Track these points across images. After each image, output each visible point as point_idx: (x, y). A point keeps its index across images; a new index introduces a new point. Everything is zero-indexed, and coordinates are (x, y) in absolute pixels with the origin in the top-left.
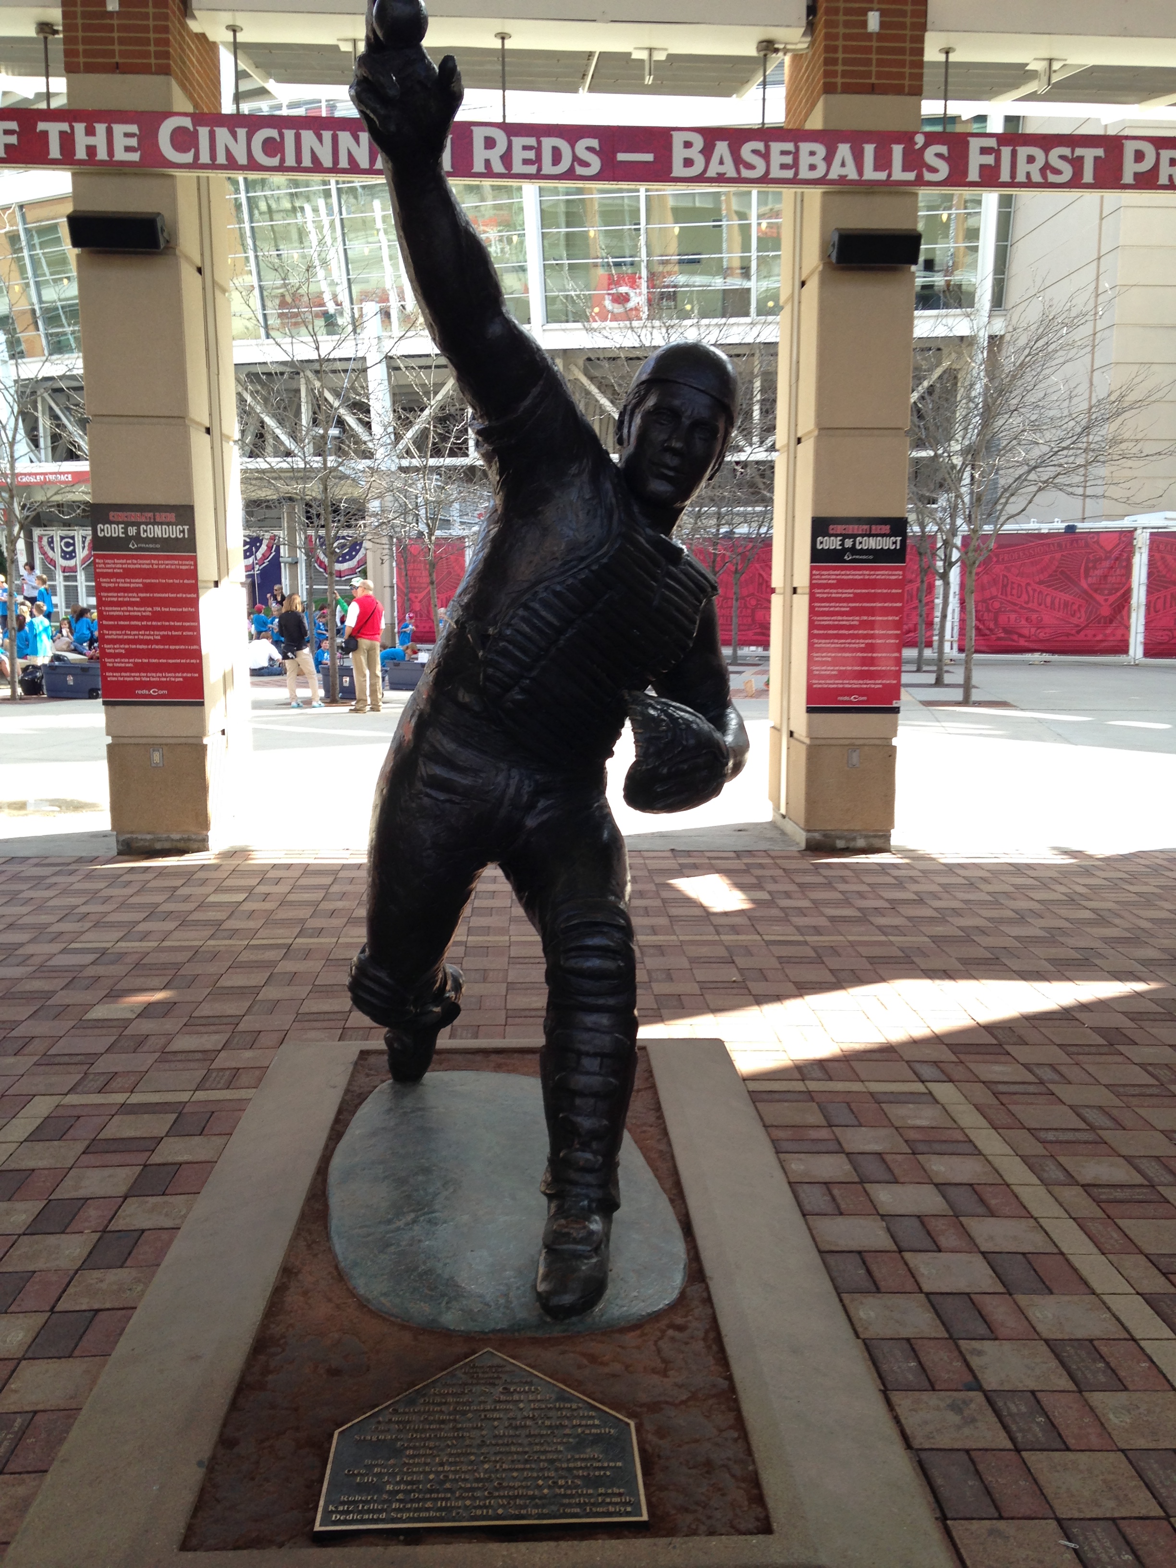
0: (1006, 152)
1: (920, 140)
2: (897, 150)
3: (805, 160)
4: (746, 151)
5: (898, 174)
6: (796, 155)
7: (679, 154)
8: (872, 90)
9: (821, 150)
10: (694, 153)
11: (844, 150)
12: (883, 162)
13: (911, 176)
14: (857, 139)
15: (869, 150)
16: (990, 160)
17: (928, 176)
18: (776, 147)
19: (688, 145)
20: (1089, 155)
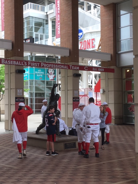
0: (31, 63)
1: (24, 61)
2: (22, 62)
3: (14, 63)
4: (9, 61)
5: (22, 65)
6: (13, 62)
7: (2, 61)
8: (19, 56)
9: (15, 62)
10: (4, 61)
11: (17, 62)
12: (21, 63)
13: (23, 65)
14: (19, 61)
15: (20, 62)
16: (30, 64)
17: (25, 65)
18: (11, 61)
19: (3, 60)
20: (38, 64)
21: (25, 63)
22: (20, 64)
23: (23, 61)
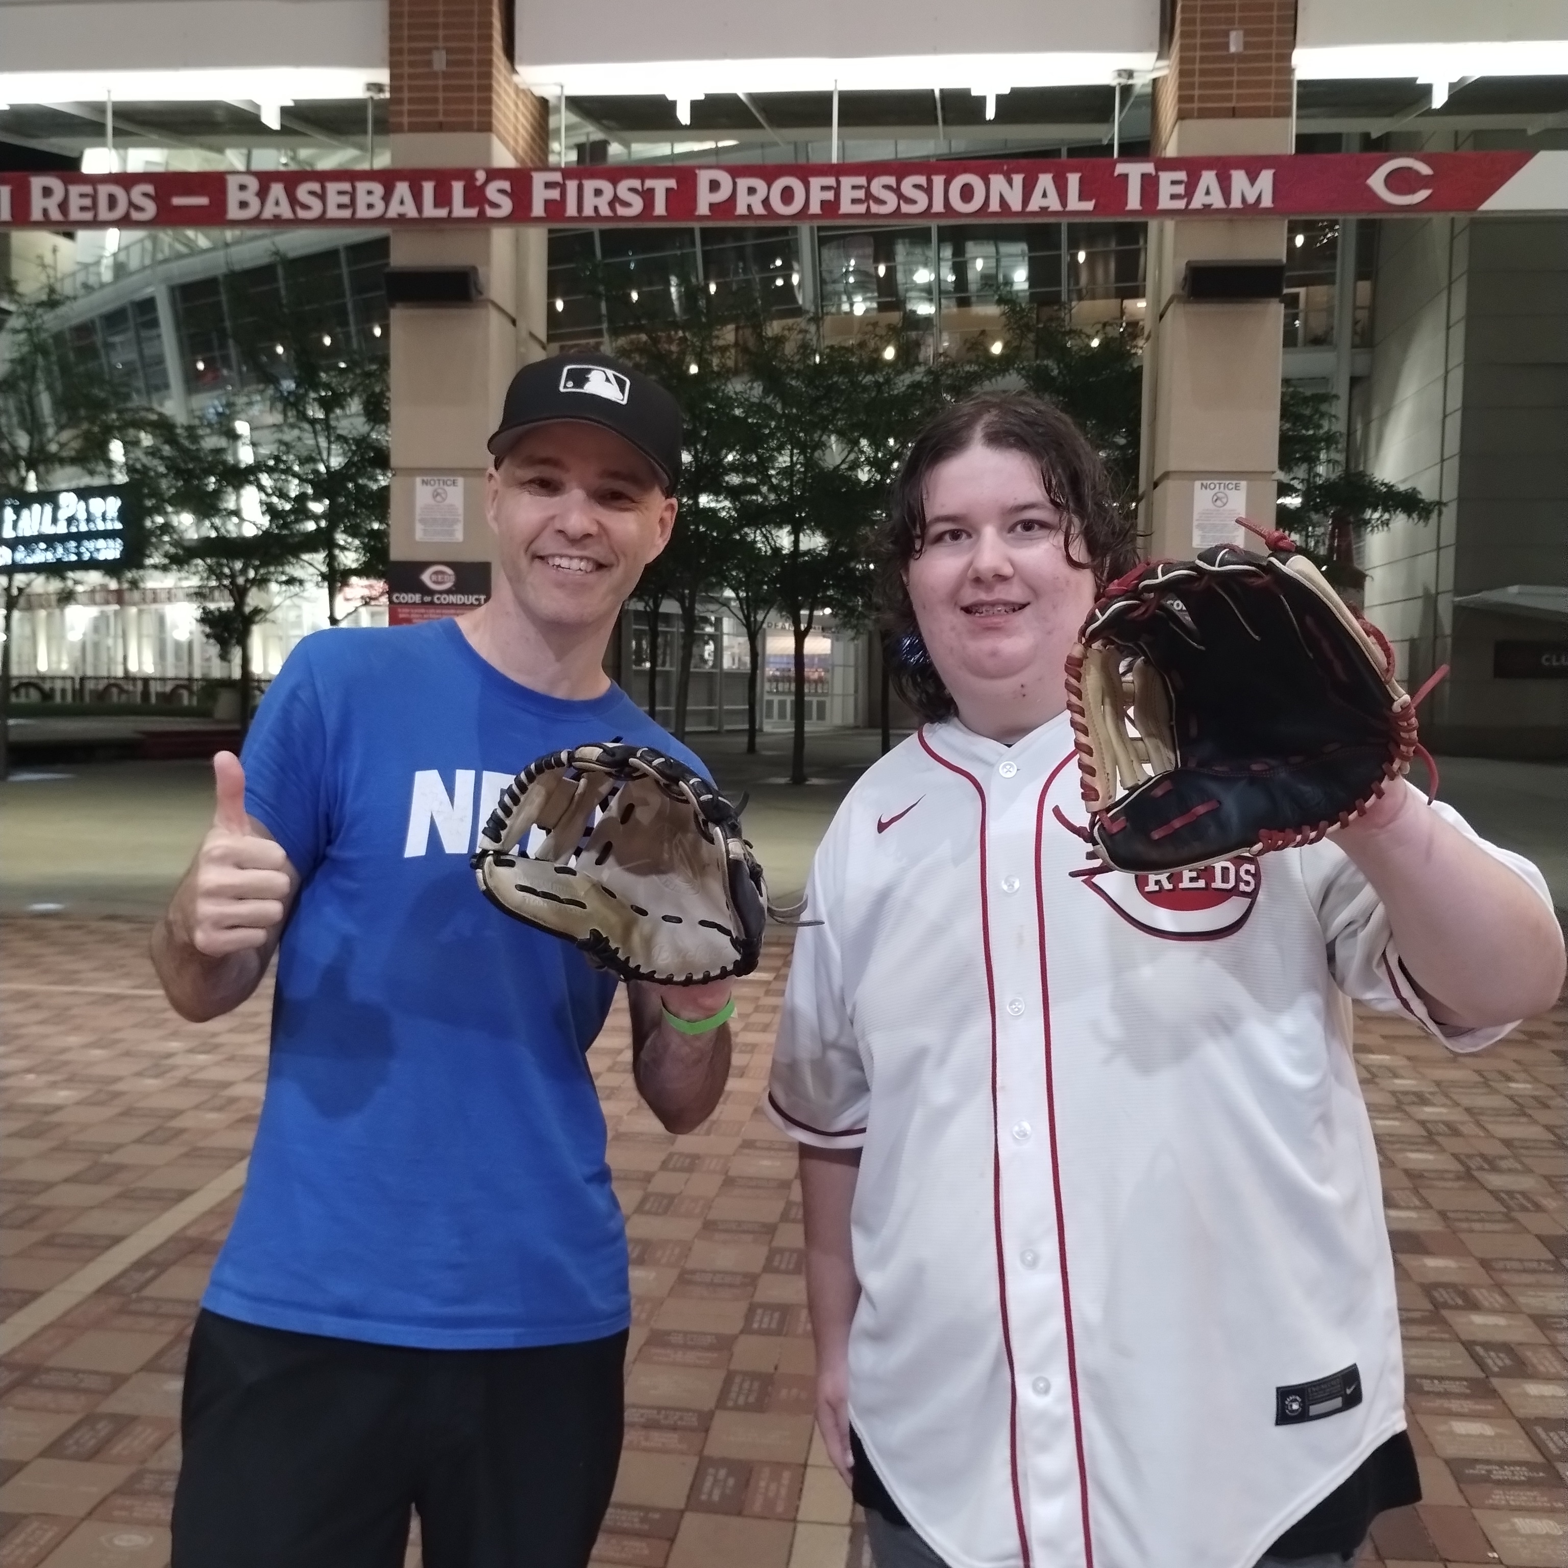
0: (572, 186)
1: (481, 176)
2: (458, 188)
3: (362, 199)
4: (303, 192)
5: (459, 210)
6: (353, 196)
7: (233, 196)
8: (440, 127)
9: (378, 189)
10: (250, 196)
11: (402, 189)
12: (443, 198)
13: (473, 212)
14: (415, 178)
15: (428, 188)
16: (555, 194)
17: (490, 212)
18: (332, 188)
19: (243, 187)
20: (661, 186)
21: (492, 191)
22: (437, 204)
23: (467, 175)
